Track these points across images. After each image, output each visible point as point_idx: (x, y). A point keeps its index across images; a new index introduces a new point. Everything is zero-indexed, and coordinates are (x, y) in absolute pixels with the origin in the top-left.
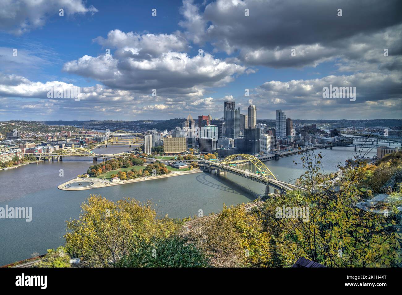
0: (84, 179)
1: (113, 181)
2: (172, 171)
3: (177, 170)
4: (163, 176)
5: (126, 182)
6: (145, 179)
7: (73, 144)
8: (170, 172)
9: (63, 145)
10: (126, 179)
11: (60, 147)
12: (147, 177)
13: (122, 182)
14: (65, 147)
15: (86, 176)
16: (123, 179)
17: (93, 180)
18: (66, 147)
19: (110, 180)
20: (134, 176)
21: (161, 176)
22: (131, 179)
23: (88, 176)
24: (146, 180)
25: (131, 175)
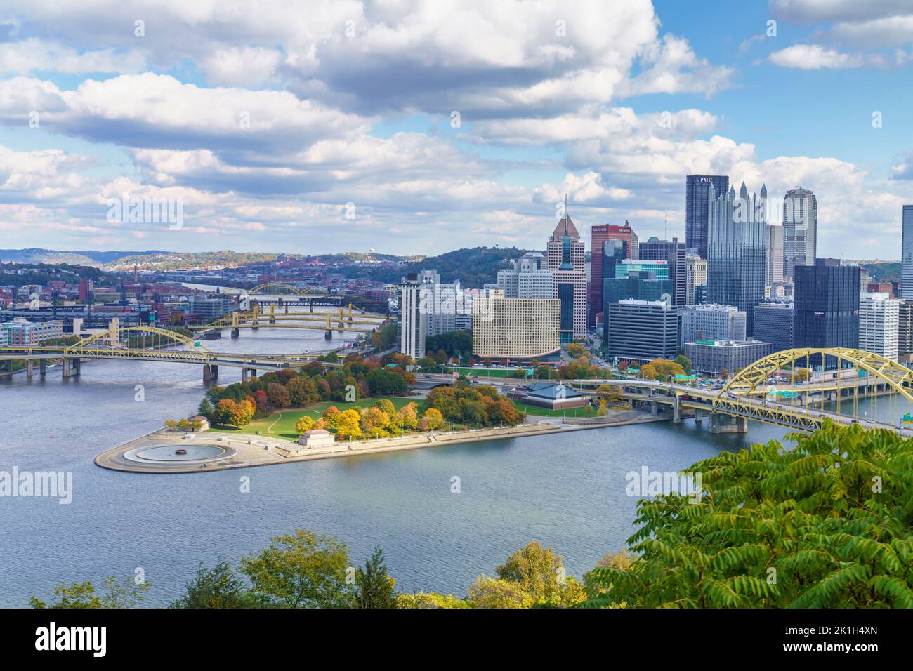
0: (193, 435)
1: (309, 442)
2: (529, 417)
3: (544, 414)
4: (497, 432)
5: (358, 447)
6: (431, 438)
7: (114, 320)
8: (521, 419)
9: (75, 320)
10: (359, 438)
11: (65, 329)
12: (439, 432)
13: (343, 447)
14: (82, 328)
15: (199, 426)
16: (347, 438)
17: (225, 438)
18: (88, 332)
19: (297, 440)
20: (388, 429)
21: (489, 433)
22: (379, 437)
23: (205, 424)
24: (434, 442)
25: (378, 425)
